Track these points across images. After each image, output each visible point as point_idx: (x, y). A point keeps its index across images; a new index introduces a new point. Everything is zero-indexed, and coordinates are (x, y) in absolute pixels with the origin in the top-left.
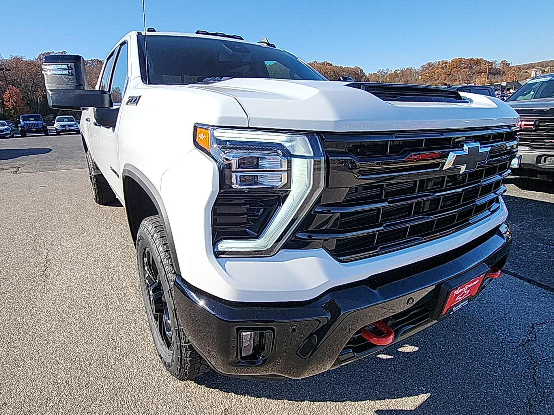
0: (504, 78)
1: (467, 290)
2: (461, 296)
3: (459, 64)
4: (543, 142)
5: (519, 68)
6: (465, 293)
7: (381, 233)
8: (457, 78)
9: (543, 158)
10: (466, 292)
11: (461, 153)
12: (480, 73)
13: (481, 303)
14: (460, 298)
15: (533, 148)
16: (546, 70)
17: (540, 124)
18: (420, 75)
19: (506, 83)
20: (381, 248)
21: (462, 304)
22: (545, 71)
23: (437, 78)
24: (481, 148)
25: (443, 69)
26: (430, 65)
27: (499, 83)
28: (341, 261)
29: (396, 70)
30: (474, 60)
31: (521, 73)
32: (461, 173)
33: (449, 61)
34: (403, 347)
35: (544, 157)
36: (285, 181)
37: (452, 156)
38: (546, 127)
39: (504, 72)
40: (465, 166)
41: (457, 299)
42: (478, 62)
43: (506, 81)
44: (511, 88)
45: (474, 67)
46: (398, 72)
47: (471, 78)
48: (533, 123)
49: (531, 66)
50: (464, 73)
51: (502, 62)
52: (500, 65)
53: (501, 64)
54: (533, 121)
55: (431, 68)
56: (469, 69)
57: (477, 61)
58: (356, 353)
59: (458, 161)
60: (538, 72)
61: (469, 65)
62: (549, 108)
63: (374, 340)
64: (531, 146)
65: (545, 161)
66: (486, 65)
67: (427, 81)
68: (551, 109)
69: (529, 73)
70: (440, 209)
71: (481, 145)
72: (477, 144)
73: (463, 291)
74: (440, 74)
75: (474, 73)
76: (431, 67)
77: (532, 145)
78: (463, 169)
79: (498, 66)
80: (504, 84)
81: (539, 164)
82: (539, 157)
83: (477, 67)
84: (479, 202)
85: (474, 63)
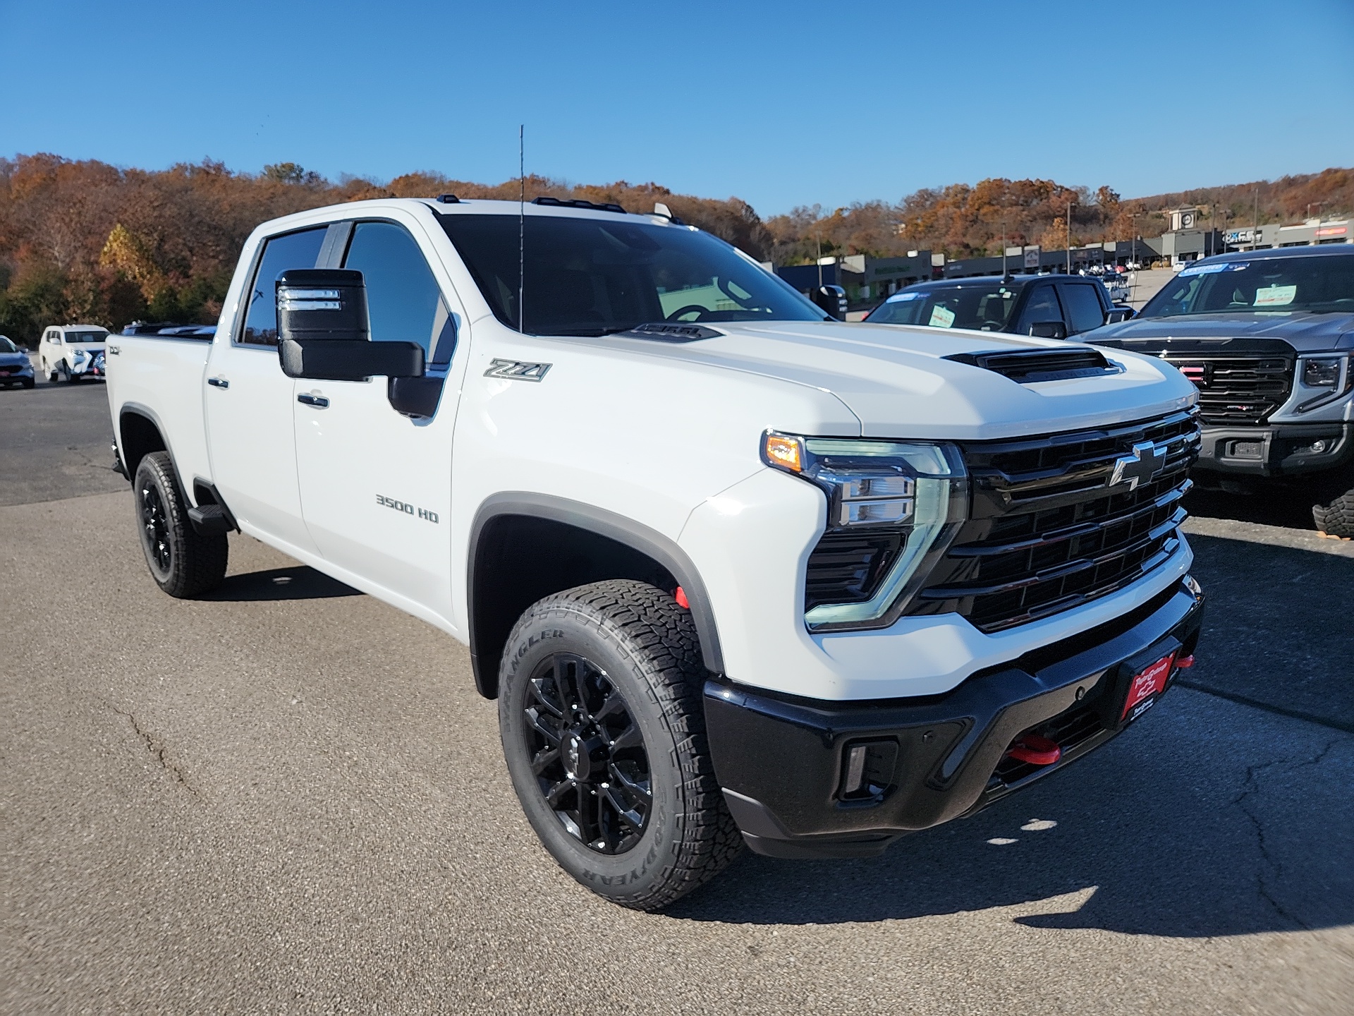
0: (1108, 230)
1: (1152, 680)
2: (1144, 690)
3: (995, 192)
4: (1224, 411)
5: (1143, 207)
6: (1148, 686)
7: (1031, 588)
8: (993, 229)
9: (1229, 444)
10: (1150, 683)
11: (1130, 460)
12: (1048, 217)
13: (1153, 742)
14: (1143, 694)
15: (1206, 424)
16: (1205, 212)
17: (1216, 372)
18: (901, 222)
19: (1114, 244)
20: (1031, 612)
21: (1146, 704)
22: (1201, 214)
23: (944, 230)
24: (1156, 449)
25: (959, 207)
26: (925, 195)
27: (1099, 245)
28: (984, 632)
29: (842, 210)
30: (1032, 185)
31: (1148, 218)
32: (1131, 489)
33: (973, 185)
34: (1030, 823)
35: (1231, 442)
36: (909, 513)
37: (1120, 464)
38: (1227, 378)
39: (1106, 217)
40: (1137, 479)
41: (1138, 695)
42: (1041, 190)
43: (1114, 239)
44: (1128, 257)
45: (1035, 202)
46: (846, 214)
47: (1028, 229)
48: (1201, 370)
49: (1170, 201)
50: (1009, 216)
51: (1101, 190)
52: (1095, 198)
53: (1098, 196)
54: (1201, 366)
55: (928, 203)
56: (1021, 208)
57: (1041, 188)
58: (1008, 783)
59: (1128, 472)
60: (1187, 217)
61: (1022, 198)
62: (1230, 338)
63: (1033, 759)
64: (1202, 420)
65: (1233, 452)
66: (1063, 197)
67: (920, 239)
68: (1234, 339)
69: (1165, 218)
70: (1105, 547)
71: (1154, 443)
72: (1150, 445)
73: (1147, 681)
74: (951, 218)
75: (1035, 219)
76: (927, 200)
77: (1203, 418)
78: (1135, 482)
79: (1093, 201)
80: (1110, 247)
81: (1223, 459)
82: (1221, 442)
83: (1041, 203)
84: (1155, 534)
85: (1033, 191)
